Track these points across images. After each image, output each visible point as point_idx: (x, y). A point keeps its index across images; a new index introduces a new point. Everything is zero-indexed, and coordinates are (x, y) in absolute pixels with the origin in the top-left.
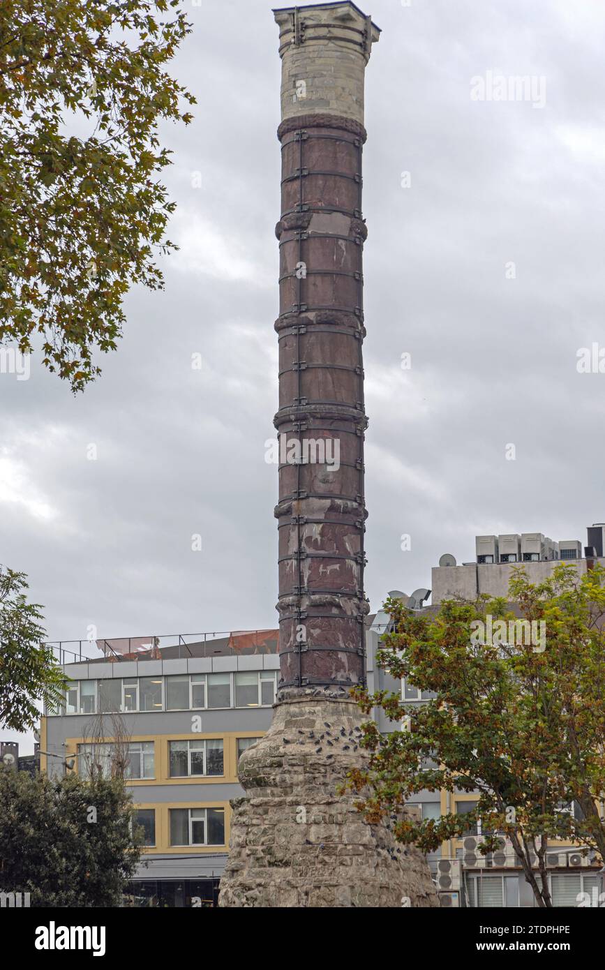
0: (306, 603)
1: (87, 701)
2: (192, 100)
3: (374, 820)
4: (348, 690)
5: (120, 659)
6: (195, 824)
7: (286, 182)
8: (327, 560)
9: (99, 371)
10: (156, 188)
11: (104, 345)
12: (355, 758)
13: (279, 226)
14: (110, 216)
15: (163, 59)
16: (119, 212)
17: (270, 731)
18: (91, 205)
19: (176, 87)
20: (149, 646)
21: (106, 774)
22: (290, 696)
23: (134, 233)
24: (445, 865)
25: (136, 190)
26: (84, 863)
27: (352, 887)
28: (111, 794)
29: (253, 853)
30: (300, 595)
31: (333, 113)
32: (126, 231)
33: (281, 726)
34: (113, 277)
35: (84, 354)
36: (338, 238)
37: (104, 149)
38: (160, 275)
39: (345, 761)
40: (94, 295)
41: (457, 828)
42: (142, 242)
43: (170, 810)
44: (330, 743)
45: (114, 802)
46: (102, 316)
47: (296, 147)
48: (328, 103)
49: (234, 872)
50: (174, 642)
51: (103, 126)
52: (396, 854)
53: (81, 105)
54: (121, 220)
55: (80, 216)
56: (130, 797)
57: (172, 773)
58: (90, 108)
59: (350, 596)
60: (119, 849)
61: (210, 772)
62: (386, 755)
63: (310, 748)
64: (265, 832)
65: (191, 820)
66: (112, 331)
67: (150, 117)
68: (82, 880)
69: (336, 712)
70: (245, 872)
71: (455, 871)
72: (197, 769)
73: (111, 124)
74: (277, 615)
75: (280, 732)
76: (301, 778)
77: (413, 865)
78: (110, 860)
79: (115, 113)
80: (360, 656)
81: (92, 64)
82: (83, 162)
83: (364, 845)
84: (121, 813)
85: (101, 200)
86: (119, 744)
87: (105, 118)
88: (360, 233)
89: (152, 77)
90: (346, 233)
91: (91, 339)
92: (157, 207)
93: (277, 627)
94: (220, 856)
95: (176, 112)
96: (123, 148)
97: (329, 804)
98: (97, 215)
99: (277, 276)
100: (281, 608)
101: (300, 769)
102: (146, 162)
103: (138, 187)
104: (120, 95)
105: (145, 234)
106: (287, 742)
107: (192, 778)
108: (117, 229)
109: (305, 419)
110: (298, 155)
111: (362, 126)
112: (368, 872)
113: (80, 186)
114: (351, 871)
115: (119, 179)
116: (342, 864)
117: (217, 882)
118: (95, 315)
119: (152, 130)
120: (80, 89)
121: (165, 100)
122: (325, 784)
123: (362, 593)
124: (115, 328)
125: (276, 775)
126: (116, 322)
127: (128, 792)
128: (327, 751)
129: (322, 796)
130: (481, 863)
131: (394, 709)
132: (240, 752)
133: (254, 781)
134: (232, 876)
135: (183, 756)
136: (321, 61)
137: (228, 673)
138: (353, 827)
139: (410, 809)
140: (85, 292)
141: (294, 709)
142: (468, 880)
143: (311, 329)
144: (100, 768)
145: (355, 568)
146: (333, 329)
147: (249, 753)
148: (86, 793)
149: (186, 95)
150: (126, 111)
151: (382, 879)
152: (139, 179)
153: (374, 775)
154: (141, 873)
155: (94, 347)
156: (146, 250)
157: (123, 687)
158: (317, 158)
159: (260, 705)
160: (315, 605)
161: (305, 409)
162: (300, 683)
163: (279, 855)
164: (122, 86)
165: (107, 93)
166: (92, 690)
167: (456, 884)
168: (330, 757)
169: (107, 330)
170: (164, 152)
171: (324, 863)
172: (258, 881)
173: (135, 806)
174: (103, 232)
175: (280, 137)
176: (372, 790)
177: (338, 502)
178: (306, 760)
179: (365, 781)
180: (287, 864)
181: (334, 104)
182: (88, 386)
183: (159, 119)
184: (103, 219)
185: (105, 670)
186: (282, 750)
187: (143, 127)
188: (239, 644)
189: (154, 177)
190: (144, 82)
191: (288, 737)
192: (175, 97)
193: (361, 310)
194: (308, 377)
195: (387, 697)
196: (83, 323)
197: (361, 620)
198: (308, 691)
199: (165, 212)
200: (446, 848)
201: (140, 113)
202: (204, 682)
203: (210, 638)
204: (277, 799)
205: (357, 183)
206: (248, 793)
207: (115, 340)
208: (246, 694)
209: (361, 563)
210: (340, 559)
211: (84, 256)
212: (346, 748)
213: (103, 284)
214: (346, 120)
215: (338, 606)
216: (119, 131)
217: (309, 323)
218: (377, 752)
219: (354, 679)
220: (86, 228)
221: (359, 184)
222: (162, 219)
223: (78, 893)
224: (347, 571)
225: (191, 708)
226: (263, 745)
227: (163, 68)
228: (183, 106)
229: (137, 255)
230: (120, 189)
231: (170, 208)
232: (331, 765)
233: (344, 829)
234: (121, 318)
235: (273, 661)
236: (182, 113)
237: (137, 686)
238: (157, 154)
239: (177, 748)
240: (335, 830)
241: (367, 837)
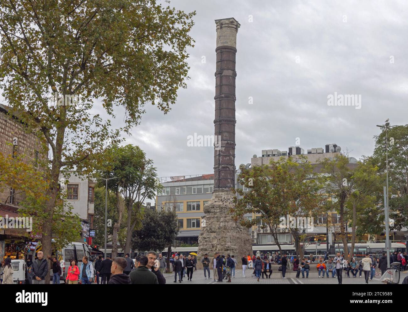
0: (221, 167)
1: (167, 192)
2: (195, 42)
3: (236, 220)
4: (230, 188)
5: (175, 181)
6: (193, 222)
7: (217, 62)
8: (226, 156)
9: (171, 109)
10: (185, 63)
11: (172, 102)
12: (232, 206)
13: (216, 73)
14: (174, 70)
15: (187, 31)
16: (177, 69)
17: (211, 199)
18: (170, 68)
19: (191, 38)
20: (182, 178)
21: (172, 210)
22: (216, 190)
23: (180, 75)
24: (253, 232)
25: (181, 64)
26: (166, 232)
27: (230, 238)
28: (172, 215)
29: (207, 229)
30: (219, 165)
31: (229, 45)
32: (178, 74)
33: (214, 198)
34: (175, 86)
35: (167, 105)
36: (230, 76)
37: (173, 54)
38: (186, 85)
39: (229, 206)
40: (170, 90)
41: (256, 222)
42: (182, 77)
43: (187, 219)
44: (226, 202)
45: (173, 217)
46: (172, 95)
47: (220, 54)
48: (228, 43)
49: (202, 234)
50: (189, 177)
51: (173, 48)
52: (241, 229)
53: (168, 43)
54: (177, 71)
55: (167, 71)
56: (177, 216)
57: (188, 210)
58: (170, 44)
59: (231, 165)
60: (174, 229)
61: (197, 209)
62: (239, 204)
63: (221, 203)
64: (210, 224)
65: (192, 221)
66: (174, 99)
67: (184, 46)
68: (165, 236)
69: (227, 194)
70: (205, 234)
71: (255, 234)
72: (194, 209)
73: (175, 48)
74: (214, 170)
75: (214, 199)
76: (219, 211)
77: (245, 232)
78: (172, 232)
79: (176, 45)
80: (233, 180)
81: (170, 33)
82: (168, 57)
83: (234, 227)
84: (175, 220)
85: (172, 66)
86: (174, 203)
87: (174, 46)
88: (235, 75)
89: (184, 36)
90: (231, 75)
91: (169, 101)
92: (186, 68)
93: (214, 173)
94: (199, 230)
95: (190, 44)
96: (178, 54)
97: (225, 217)
98: (171, 70)
99: (215, 86)
100: (215, 168)
101: (218, 208)
102: (183, 57)
103: (181, 63)
104: (177, 41)
105: (183, 75)
106: (215, 202)
107: (192, 211)
108: (176, 74)
109: (221, 121)
110: (220, 56)
111: (236, 48)
112: (234, 234)
113: (167, 63)
114: (230, 234)
115: (177, 61)
116: (228, 232)
117: (198, 237)
118: (170, 95)
119: (185, 49)
120: (168, 39)
121: (188, 42)
122: (224, 212)
123: (234, 164)
124: (175, 98)
125: (213, 210)
126: (175, 97)
127: (177, 214)
128: (225, 204)
129: (224, 215)
130: (262, 232)
131: (241, 193)
132: (204, 204)
133: (207, 211)
134: (201, 235)
135: (190, 205)
136: (226, 33)
137: (202, 185)
138: (231, 223)
139: (245, 218)
140: (168, 89)
141: (217, 193)
142: (259, 236)
143: (223, 99)
144: (170, 208)
145: (233, 158)
146: (229, 99)
147: (206, 205)
148: (166, 215)
149: (193, 40)
150: (178, 44)
151: (238, 236)
152: (181, 61)
153: (236, 210)
154: (180, 235)
155: (170, 103)
156: (183, 79)
157: (176, 188)
158: (225, 56)
159: (209, 193)
160: (223, 168)
161: (221, 119)
162: (219, 187)
163: (213, 230)
164: (178, 38)
165: (174, 40)
166: (169, 189)
167: (256, 237)
168: (226, 205)
169: (173, 99)
170: (187, 54)
171: (224, 232)
172: (208, 236)
173: (178, 218)
174: (173, 74)
175: (216, 51)
176: (235, 213)
177: (229, 142)
178: (220, 206)
179: (234, 211)
180: (215, 232)
181: (229, 43)
182: (168, 113)
183: (186, 46)
184: (173, 71)
185: (172, 184)
186: (214, 204)
187: (183, 48)
188: (203, 178)
189: (185, 60)
190: (183, 37)
191: (216, 200)
192: (190, 41)
193: (235, 94)
194: (222, 111)
195: (239, 190)
196: (167, 97)
197: (234, 171)
198: (221, 189)
199: (188, 69)
200: (254, 228)
201: (182, 45)
202: (196, 187)
203: (197, 176)
204: (213, 216)
205: (234, 62)
206: (206, 215)
207: (175, 101)
208: (206, 190)
209: (234, 157)
210: (229, 156)
211: (168, 80)
212: (230, 203)
213: (172, 87)
214: (232, 47)
215: (228, 168)
216: (177, 49)
217: (222, 97)
218: (237, 203)
219: (232, 186)
220: (168, 73)
221: (235, 63)
222: (187, 71)
223: (164, 240)
224: (230, 159)
225: (193, 194)
226: (210, 203)
227: (188, 34)
228: (192, 43)
229: (181, 80)
230: (177, 64)
231: (189, 68)
232: (226, 207)
233: (229, 223)
234: (176, 96)
235: (212, 182)
236: (192, 45)
237: (180, 188)
238: (186, 55)
239: (189, 204)
240: (226, 224)
241: (234, 225)
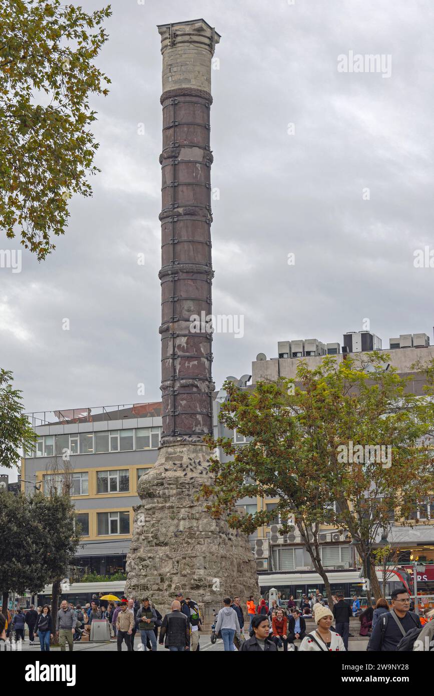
0: (177, 385)
1: (48, 448)
2: (109, 81)
3: (217, 515)
4: (202, 437)
5: (68, 422)
6: (113, 522)
7: (165, 129)
8: (190, 358)
9: (54, 247)
10: (87, 135)
11: (57, 231)
12: (207, 479)
13: (161, 156)
14: (60, 153)
15: (91, 56)
16: (66, 150)
17: (157, 464)
18: (49, 146)
19: (99, 73)
20: (85, 414)
21: (59, 492)
22: (168, 442)
23: (75, 162)
24: (260, 543)
25: (76, 136)
26: (46, 547)
27: (205, 557)
28: (62, 505)
29: (146, 538)
30: (174, 381)
31: (193, 87)
32: (70, 161)
33: (163, 461)
34: (62, 190)
35: (45, 237)
36: (196, 162)
37: (57, 112)
38: (90, 187)
39: (201, 481)
40: (52, 201)
41: (265, 519)
42: (80, 168)
43: (98, 513)
44: (192, 470)
45: (64, 510)
46: (56, 214)
47: (171, 108)
48: (189, 81)
49: (135, 550)
50: (100, 411)
51: (56, 98)
52: (230, 536)
53: (43, 86)
54: (67, 155)
55: (43, 153)
56: (73, 506)
57: (99, 491)
58: (49, 88)
59: (203, 380)
60: (67, 538)
61: (122, 489)
62: (224, 476)
63: (180, 473)
64: (153, 525)
65: (110, 519)
66: (62, 222)
67: (84, 92)
68: (45, 557)
69: (195, 451)
70: (142, 550)
71: (265, 546)
72: (114, 488)
73: (61, 97)
74: (160, 393)
75: (162, 464)
76: (175, 491)
77: (241, 543)
78: (62, 545)
79: (63, 90)
80: (209, 417)
81: (49, 61)
82: (45, 120)
83: (211, 532)
84: (68, 516)
85: (55, 143)
86: (67, 474)
87: (58, 94)
88: (208, 159)
89: (84, 68)
90: (200, 160)
91: (49, 228)
92: (88, 146)
93: (161, 400)
94: (127, 540)
95: (99, 88)
96: (68, 111)
97: (191, 507)
98: (53, 152)
99: (160, 186)
100: (163, 388)
101: (174, 486)
102: (82, 119)
103: (77, 135)
104: (66, 79)
105: (81, 163)
106: (166, 470)
107: (110, 494)
108: (65, 160)
109: (177, 273)
110: (172, 113)
111: (209, 94)
112: (214, 548)
113: (43, 134)
114: (204, 548)
115: (66, 130)
116: (198, 543)
117: (125, 556)
118: (52, 213)
119: (85, 100)
120: (43, 76)
121: (92, 82)
122: (189, 495)
123: (211, 378)
124: (64, 221)
125: (160, 491)
126: (64, 217)
127: (72, 503)
128: (190, 475)
129: (187, 503)
130: (281, 541)
131: (228, 447)
132: (139, 477)
133: (146, 494)
134: (134, 553)
135: (105, 480)
136: (185, 56)
137: (132, 429)
138: (205, 521)
139: (239, 509)
140: (46, 199)
141: (170, 450)
142: (273, 551)
143: (180, 218)
144: (56, 488)
145: (207, 363)
146: (194, 218)
147: (144, 478)
148: (48, 504)
149: (105, 78)
150: (70, 89)
151: (222, 552)
152: (77, 130)
153: (217, 489)
154: (80, 552)
155: (51, 233)
156: (82, 172)
157: (70, 439)
158: (184, 115)
159: (150, 448)
160: (183, 386)
161: (177, 267)
162: (174, 434)
163: (162, 539)
164: (68, 74)
165: (59, 78)
166: (51, 442)
167: (266, 554)
168: (192, 478)
169: (58, 222)
170: (92, 113)
171: (188, 543)
172: (149, 555)
173: (76, 512)
174: (57, 162)
175: (162, 103)
176: (216, 498)
178: (177, 481)
179: (211, 492)
180: (166, 544)
181: (193, 82)
182: (47, 256)
183: (89, 93)
184: (56, 155)
185: (59, 429)
186: (163, 475)
187: (80, 98)
188: (139, 411)
189: (86, 128)
190: (81, 71)
191: (167, 467)
192: (98, 80)
193: (210, 206)
194: (178, 247)
195: (225, 441)
196: (44, 218)
197: (210, 395)
198: (179, 439)
199: (93, 149)
200: (260, 532)
201: (78, 90)
202: (118, 435)
203: (121, 408)
204: (160, 505)
205: (207, 128)
206: (144, 502)
207: (64, 228)
208: (143, 441)
209: (210, 361)
210: (197, 358)
211: (45, 177)
212: (201, 473)
213: (57, 194)
214: (201, 91)
215: (197, 387)
216: (65, 101)
217: (179, 215)
218: (219, 474)
219: (206, 431)
220: (46, 160)
221: (208, 129)
222: (91, 153)
223: (43, 565)
224: (201, 365)
225: (110, 451)
226: (152, 473)
227: (92, 62)
228: (103, 85)
229: (76, 176)
230: (66, 136)
231: (96, 146)
232: (192, 484)
233: (200, 522)
234: (67, 214)
235: (158, 421)
236: (102, 89)
237: (78, 438)
238: (88, 114)
239: (102, 475)
240: (194, 523)
241: (213, 527)
